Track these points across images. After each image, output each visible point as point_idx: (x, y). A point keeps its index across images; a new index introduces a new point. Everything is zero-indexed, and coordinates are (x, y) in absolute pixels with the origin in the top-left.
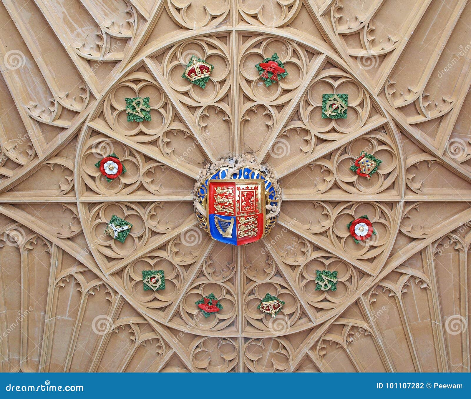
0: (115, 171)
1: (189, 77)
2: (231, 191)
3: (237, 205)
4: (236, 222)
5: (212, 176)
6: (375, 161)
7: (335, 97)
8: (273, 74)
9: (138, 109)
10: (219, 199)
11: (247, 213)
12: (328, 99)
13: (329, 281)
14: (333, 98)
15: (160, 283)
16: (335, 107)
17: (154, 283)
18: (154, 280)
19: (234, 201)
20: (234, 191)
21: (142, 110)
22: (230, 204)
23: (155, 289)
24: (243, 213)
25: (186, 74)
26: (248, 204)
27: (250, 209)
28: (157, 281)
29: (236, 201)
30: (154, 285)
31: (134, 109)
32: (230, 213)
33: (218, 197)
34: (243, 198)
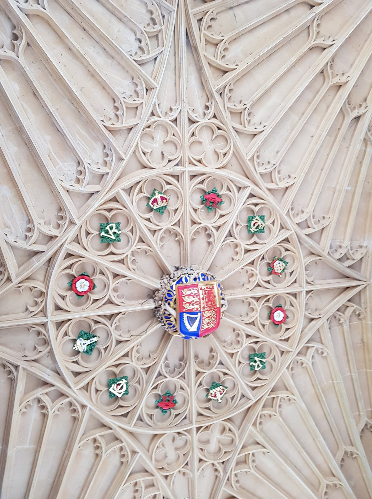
0: (86, 288)
1: (152, 206)
2: (196, 291)
3: (202, 301)
4: (202, 316)
5: (175, 282)
6: (284, 262)
7: (257, 217)
8: (213, 203)
9: (111, 232)
10: (187, 299)
11: (210, 307)
12: (252, 220)
13: (261, 361)
14: (255, 219)
15: (124, 389)
16: (257, 225)
17: (120, 389)
18: (119, 387)
19: (199, 299)
20: (198, 291)
21: (114, 233)
22: (197, 302)
23: (120, 396)
24: (207, 307)
25: (150, 204)
26: (209, 301)
27: (211, 304)
28: (122, 388)
29: (201, 298)
30: (120, 391)
31: (107, 232)
32: (197, 309)
33: (186, 297)
34: (206, 295)
